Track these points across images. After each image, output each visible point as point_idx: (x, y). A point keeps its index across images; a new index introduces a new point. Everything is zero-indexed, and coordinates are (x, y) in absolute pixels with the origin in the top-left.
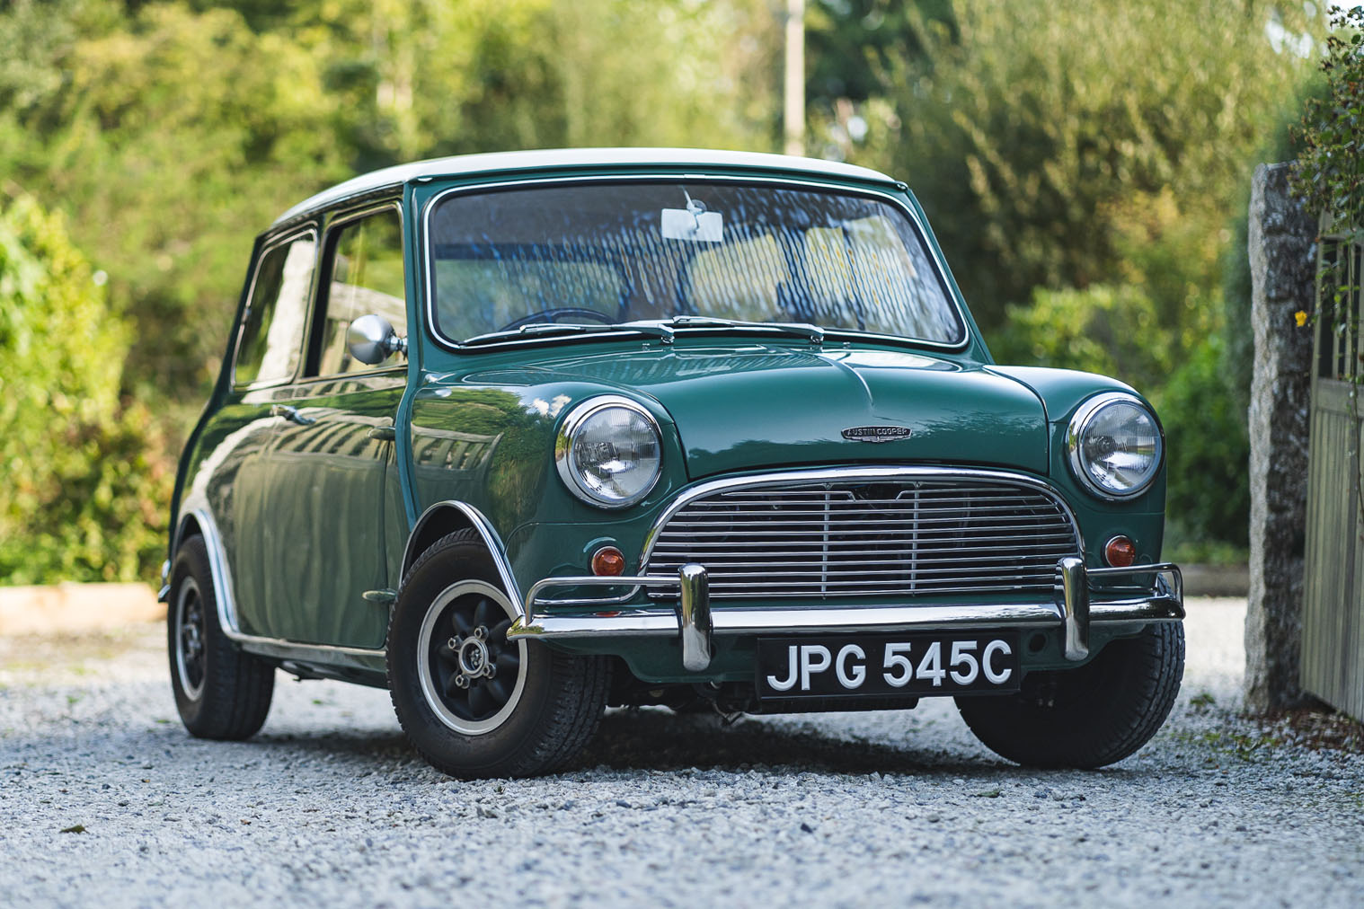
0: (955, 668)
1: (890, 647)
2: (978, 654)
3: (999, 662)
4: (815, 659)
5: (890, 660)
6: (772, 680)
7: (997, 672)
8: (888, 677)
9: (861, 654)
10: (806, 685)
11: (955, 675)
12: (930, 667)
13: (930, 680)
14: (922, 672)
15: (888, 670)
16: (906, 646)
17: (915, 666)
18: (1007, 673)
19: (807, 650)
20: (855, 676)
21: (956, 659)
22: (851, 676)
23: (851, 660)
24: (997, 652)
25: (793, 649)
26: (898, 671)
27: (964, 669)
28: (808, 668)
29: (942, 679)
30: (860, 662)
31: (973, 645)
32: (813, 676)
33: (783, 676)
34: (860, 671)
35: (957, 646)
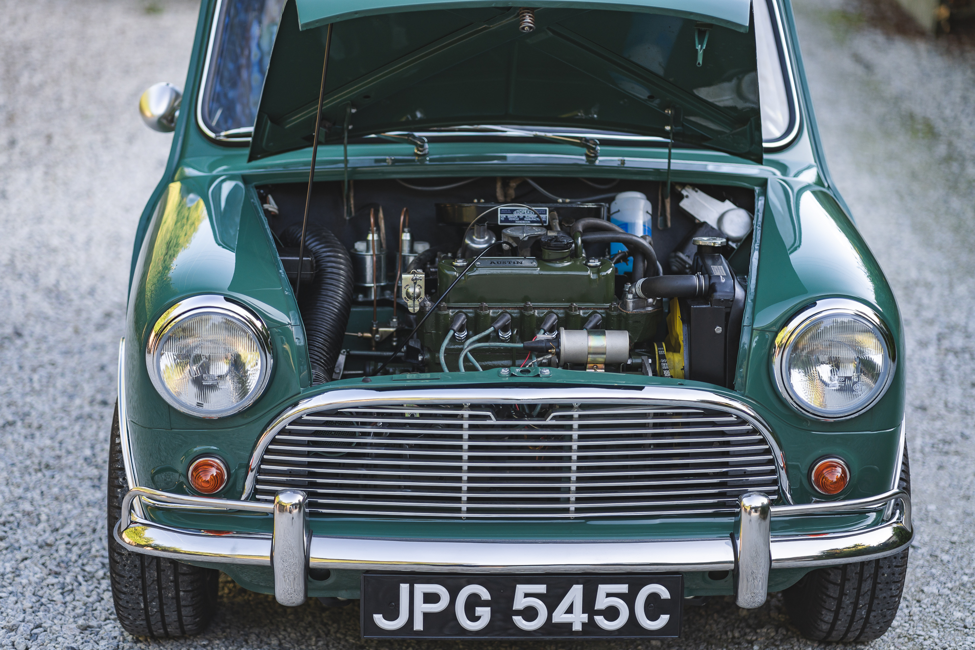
0: (600, 613)
1: (521, 589)
2: (630, 599)
3: (654, 606)
4: (431, 598)
5: (520, 602)
6: (379, 619)
7: (653, 617)
8: (519, 621)
9: (485, 594)
10: (418, 625)
11: (600, 620)
12: (570, 610)
13: (570, 625)
14: (559, 616)
15: (518, 613)
16: (542, 589)
17: (551, 609)
18: (664, 619)
19: (420, 589)
20: (478, 618)
21: (602, 602)
22: (474, 618)
23: (473, 602)
24: (653, 598)
25: (404, 588)
26: (530, 614)
27: (611, 613)
28: (421, 607)
29: (583, 624)
30: (485, 604)
31: (623, 588)
32: (426, 615)
33: (392, 615)
34: (484, 613)
35: (603, 589)
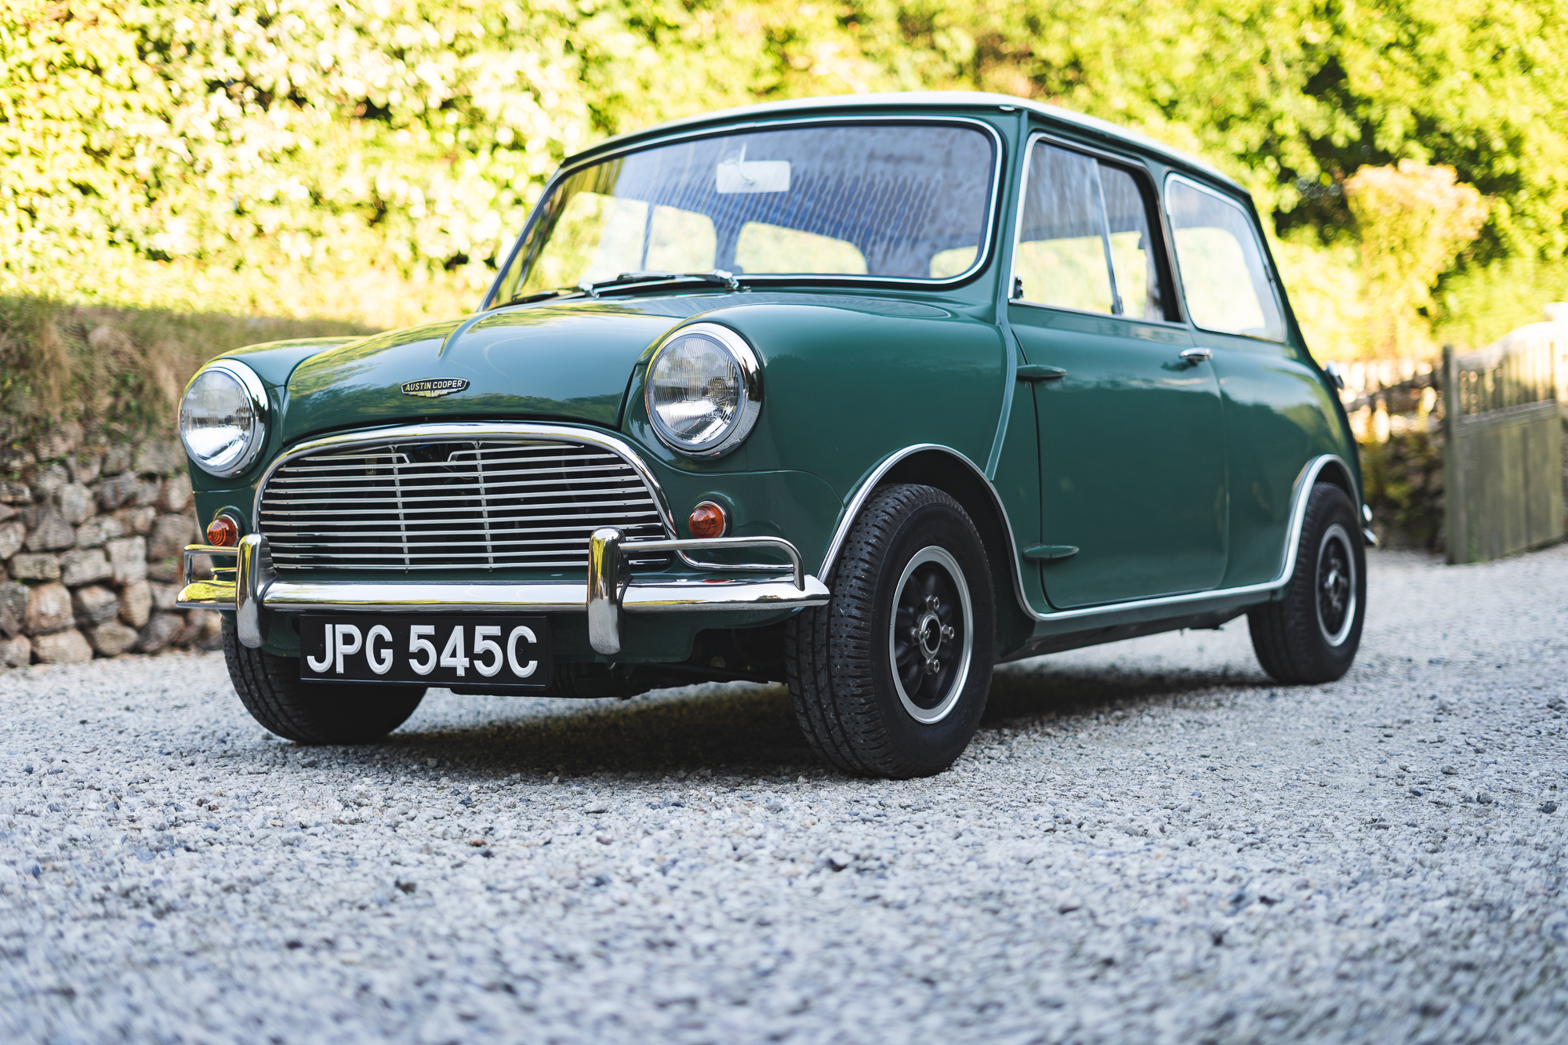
0: (478, 657)
1: (415, 630)
2: (502, 641)
3: (524, 651)
4: (348, 639)
5: (415, 645)
6: (312, 659)
7: (523, 663)
8: (414, 664)
9: (388, 636)
10: (340, 668)
11: (479, 665)
12: (454, 655)
13: (454, 669)
14: (446, 661)
15: (414, 656)
16: (430, 630)
17: (439, 652)
18: (533, 665)
19: (341, 628)
20: (384, 661)
21: (480, 646)
22: (380, 661)
23: (380, 642)
24: (522, 641)
25: (328, 628)
26: (422, 656)
27: (488, 658)
28: (341, 649)
29: (466, 669)
30: (387, 645)
31: (496, 630)
32: (345, 657)
33: (321, 657)
34: (387, 654)
35: (480, 630)
